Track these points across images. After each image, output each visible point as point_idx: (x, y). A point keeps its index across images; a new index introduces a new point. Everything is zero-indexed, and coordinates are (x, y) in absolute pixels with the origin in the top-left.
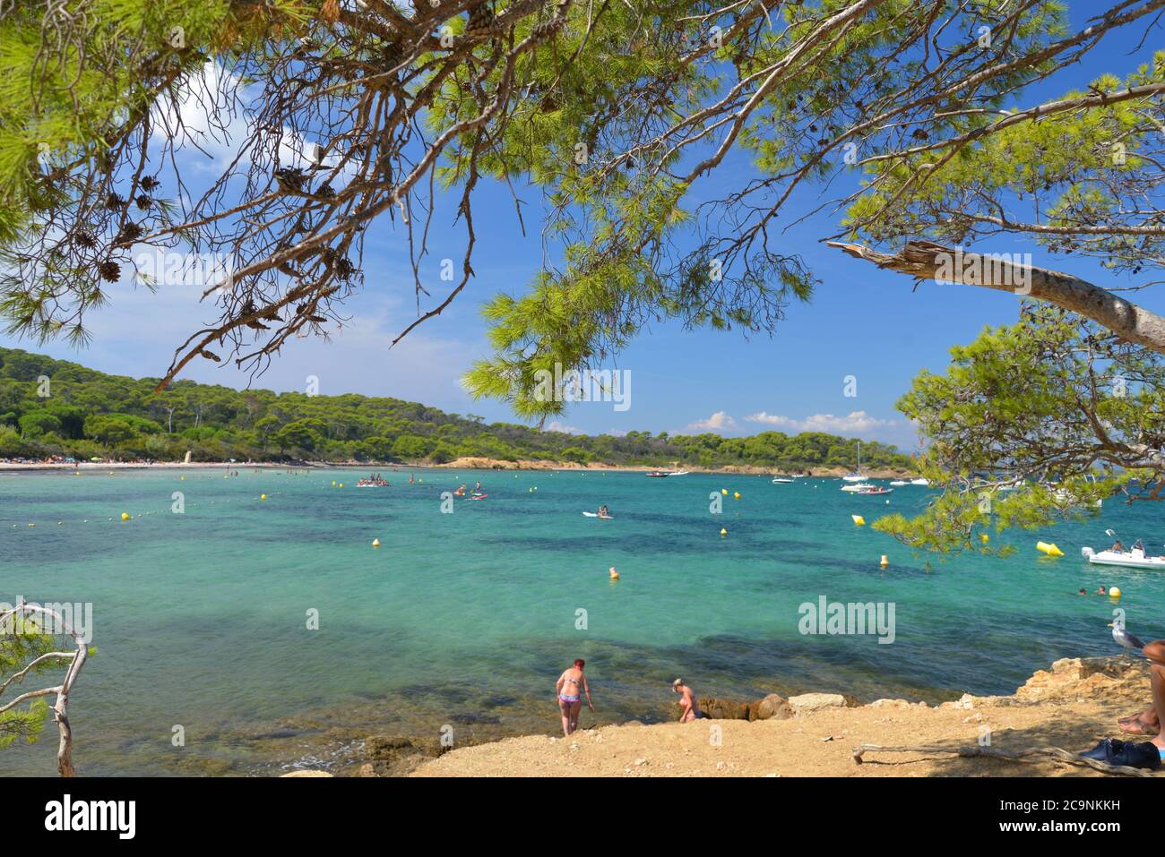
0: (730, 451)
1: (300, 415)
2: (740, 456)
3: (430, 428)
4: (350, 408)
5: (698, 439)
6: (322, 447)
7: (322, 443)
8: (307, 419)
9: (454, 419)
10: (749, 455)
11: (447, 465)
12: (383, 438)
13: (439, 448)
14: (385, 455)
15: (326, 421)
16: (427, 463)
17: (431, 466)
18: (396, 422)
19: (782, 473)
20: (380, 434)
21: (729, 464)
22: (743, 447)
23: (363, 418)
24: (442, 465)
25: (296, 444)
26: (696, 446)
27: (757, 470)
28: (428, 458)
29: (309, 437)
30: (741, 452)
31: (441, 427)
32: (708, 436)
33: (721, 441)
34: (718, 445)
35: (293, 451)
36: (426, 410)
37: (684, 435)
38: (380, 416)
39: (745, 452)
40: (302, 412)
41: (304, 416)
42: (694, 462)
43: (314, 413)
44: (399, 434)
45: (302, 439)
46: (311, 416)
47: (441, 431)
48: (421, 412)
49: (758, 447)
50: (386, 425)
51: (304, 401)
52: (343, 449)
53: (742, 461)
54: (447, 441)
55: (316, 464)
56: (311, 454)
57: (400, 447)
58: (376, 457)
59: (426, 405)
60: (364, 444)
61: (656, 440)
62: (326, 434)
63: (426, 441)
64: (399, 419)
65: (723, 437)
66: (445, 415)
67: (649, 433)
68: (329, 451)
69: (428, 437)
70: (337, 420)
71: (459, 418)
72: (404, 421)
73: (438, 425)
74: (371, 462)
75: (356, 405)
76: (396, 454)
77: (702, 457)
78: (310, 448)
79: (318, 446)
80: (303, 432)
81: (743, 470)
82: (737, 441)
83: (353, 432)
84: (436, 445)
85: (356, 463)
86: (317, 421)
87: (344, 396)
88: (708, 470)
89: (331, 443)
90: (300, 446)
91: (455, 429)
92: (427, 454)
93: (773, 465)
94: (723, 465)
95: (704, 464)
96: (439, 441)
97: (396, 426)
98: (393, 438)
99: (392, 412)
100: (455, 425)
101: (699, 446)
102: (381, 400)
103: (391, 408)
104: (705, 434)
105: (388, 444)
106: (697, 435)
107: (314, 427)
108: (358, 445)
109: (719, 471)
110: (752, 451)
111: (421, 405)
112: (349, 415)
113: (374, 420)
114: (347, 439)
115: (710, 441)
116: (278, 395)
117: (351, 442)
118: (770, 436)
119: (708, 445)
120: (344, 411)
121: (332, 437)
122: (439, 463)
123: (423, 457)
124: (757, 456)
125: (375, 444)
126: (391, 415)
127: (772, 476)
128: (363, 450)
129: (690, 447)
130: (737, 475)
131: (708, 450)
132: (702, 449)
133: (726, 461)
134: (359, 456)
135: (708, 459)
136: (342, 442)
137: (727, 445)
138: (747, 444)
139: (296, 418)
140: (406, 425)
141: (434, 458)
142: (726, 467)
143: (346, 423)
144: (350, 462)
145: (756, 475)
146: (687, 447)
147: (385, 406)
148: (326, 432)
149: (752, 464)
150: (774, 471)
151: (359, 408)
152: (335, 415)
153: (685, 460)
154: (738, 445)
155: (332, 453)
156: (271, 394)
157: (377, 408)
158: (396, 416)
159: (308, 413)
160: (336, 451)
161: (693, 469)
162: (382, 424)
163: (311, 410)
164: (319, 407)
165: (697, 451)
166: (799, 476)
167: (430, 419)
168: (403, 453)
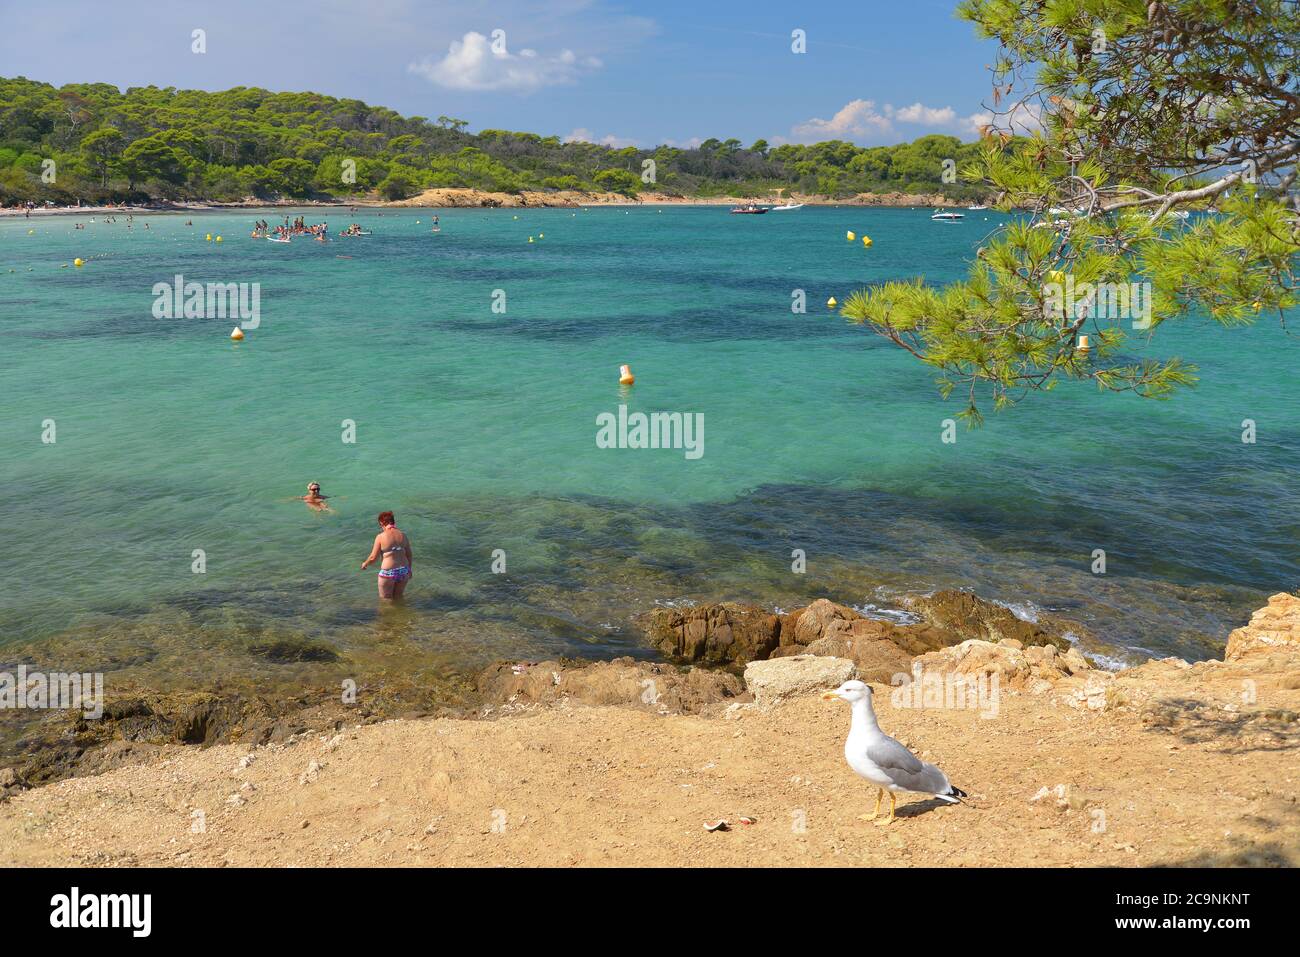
0: (868, 169)
1: (158, 125)
2: (884, 176)
3: (376, 142)
4: (245, 112)
5: (817, 149)
6: (198, 177)
7: (200, 170)
8: (171, 131)
9: (416, 126)
10: (899, 175)
11: (406, 202)
12: (299, 161)
13: (392, 175)
14: (306, 189)
15: (202, 134)
16: (375, 201)
17: (382, 204)
18: (319, 134)
19: (950, 203)
20: (293, 154)
21: (865, 192)
22: (889, 162)
23: (265, 128)
24: (398, 203)
25: (153, 174)
26: (813, 163)
27: (911, 199)
28: (375, 192)
29: (174, 161)
30: (886, 171)
31: (394, 141)
32: (834, 145)
33: (853, 153)
34: (848, 159)
35: (150, 185)
36: (369, 111)
37: (793, 143)
38: (292, 125)
39: (892, 170)
40: (161, 119)
41: (166, 126)
42: (810, 188)
43: (182, 121)
44: (326, 152)
45: (162, 165)
46: (176, 126)
47: (396, 147)
48: (361, 115)
49: (913, 162)
50: (303, 139)
51: (167, 102)
52: (235, 180)
53: (886, 184)
54: (406, 162)
55: (190, 205)
56: (182, 191)
57: (328, 174)
58: (289, 191)
59: (370, 104)
60: (269, 171)
61: (747, 154)
62: (205, 157)
63: (371, 162)
64: (325, 127)
65: (858, 146)
66: (401, 121)
67: (736, 142)
68: (212, 184)
69: (374, 157)
70: (220, 132)
71: (425, 124)
72: (334, 130)
73: (392, 137)
74: (283, 201)
75: (254, 106)
76: (322, 186)
77: (821, 180)
78: (178, 179)
79: (191, 176)
80: (163, 153)
81: (888, 199)
82: (879, 152)
83: (250, 152)
84: (388, 170)
85: (257, 202)
86: (187, 135)
87: (233, 91)
88: (831, 202)
89: (214, 170)
90: (161, 177)
91: (418, 142)
92: (374, 184)
93: (937, 190)
94: (855, 192)
95: (826, 192)
96: (392, 163)
97: (321, 139)
98: (316, 160)
99: (314, 116)
100: (419, 135)
101: (819, 162)
102: (294, 98)
103: (312, 109)
104: (827, 141)
105: (307, 171)
106: (813, 143)
107: (181, 143)
108: (258, 172)
109: (849, 202)
110: (903, 169)
111: (361, 105)
112: (241, 123)
113: (284, 131)
114: (240, 164)
115: (836, 154)
116: (123, 92)
117: (247, 168)
118: (933, 143)
119: (833, 161)
120: (233, 117)
121: (215, 161)
122: (392, 200)
123: (367, 189)
124: (910, 177)
125: (287, 170)
126: (312, 122)
127: (931, 208)
128: (268, 181)
129: (803, 163)
130: (877, 207)
131: (833, 168)
132: (822, 168)
133: (861, 185)
134: (264, 191)
135: (832, 182)
136: (232, 169)
137: (862, 159)
138: (894, 157)
139: (151, 129)
140: (337, 138)
141: (385, 192)
142: (860, 195)
143: (236, 137)
144: (247, 201)
145: (908, 207)
146: (799, 164)
147: (302, 107)
148: (206, 153)
149: (903, 189)
150: (939, 200)
151: (258, 111)
152: (217, 124)
153: (793, 186)
154: (880, 158)
155: (217, 187)
156: (110, 90)
157: (288, 111)
158: (320, 124)
159: (171, 122)
160: (222, 183)
161: (816, 199)
162: (297, 137)
163: (176, 115)
164: (192, 111)
165: (813, 171)
166: (977, 208)
167: (376, 126)
168: (334, 183)
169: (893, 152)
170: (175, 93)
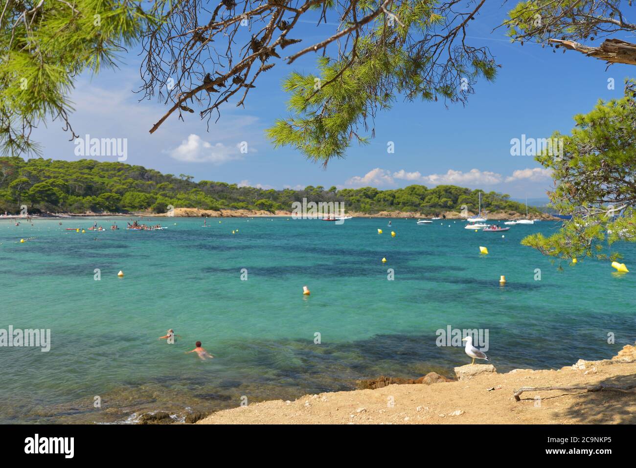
0: (384, 200)
1: (45, 177)
2: (392, 204)
3: (150, 186)
4: (87, 171)
5: (360, 191)
6: (64, 202)
7: (65, 198)
8: (52, 180)
9: (169, 178)
10: (399, 203)
11: (165, 214)
12: (114, 194)
13: (158, 201)
14: (116, 208)
15: (67, 181)
16: (150, 214)
17: (153, 215)
18: (123, 182)
19: (423, 216)
20: (111, 191)
21: (383, 211)
22: (394, 197)
23: (96, 179)
24: (161, 215)
25: (43, 200)
26: (358, 197)
27: (405, 214)
28: (150, 209)
29: (54, 194)
30: (392, 200)
31: (159, 185)
32: (368, 189)
33: (377, 193)
34: (375, 196)
35: (41, 206)
36: (146, 171)
37: (349, 188)
38: (110, 177)
39: (396, 201)
40: (47, 174)
41: (49, 177)
42: (357, 209)
43: (57, 175)
44: (126, 190)
45: (48, 196)
46: (54, 177)
47: (160, 188)
48: (142, 173)
49: (405, 197)
50: (115, 184)
51: (48, 166)
52: (82, 204)
53: (393, 207)
54: (165, 195)
55: (60, 215)
56: (57, 208)
57: (127, 201)
58: (108, 209)
59: (147, 168)
60: (99, 199)
61: (327, 193)
62: (68, 192)
63: (148, 195)
64: (125, 179)
65: (379, 190)
66: (162, 176)
67: (321, 187)
68: (71, 205)
69: (150, 193)
70: (76, 180)
71: (173, 177)
72: (130, 180)
73: (157, 183)
74: (105, 213)
75: (91, 168)
76: (124, 206)
77: (363, 205)
78: (55, 202)
79: (61, 201)
80: (49, 190)
81: (394, 214)
82: (390, 193)
83: (90, 190)
84: (156, 199)
85: (92, 214)
86: (60, 181)
87: (81, 161)
88: (367, 215)
89: (72, 198)
90: (47, 201)
91: (171, 186)
92: (149, 206)
93: (417, 210)
94: (378, 211)
95: (365, 211)
96: (158, 196)
97: (123, 184)
98: (122, 194)
99: (120, 173)
100: (171, 183)
101: (361, 197)
102: (110, 164)
103: (119, 170)
104: (365, 187)
105: (118, 199)
106: (358, 188)
107: (58, 186)
108: (94, 199)
109: (376, 215)
110: (401, 200)
111: (143, 168)
112: (85, 176)
113: (106, 180)
114: (85, 195)
115: (369, 193)
116: (26, 161)
117: (88, 197)
118: (414, 188)
119: (367, 196)
120: (81, 173)
121: (72, 194)
122: (158, 213)
123: (146, 208)
124: (404, 204)
125: (107, 199)
126: (119, 176)
127: (417, 219)
128: (98, 204)
129: (354, 197)
130: (389, 218)
131: (368, 200)
132: (362, 200)
133: (381, 208)
134: (96, 209)
135: (368, 206)
136: (81, 198)
137: (382, 196)
138: (397, 195)
139: (43, 179)
140: (132, 183)
141: (154, 209)
142: (381, 213)
143: (83, 182)
144: (88, 213)
145: (404, 218)
146: (351, 198)
147: (114, 169)
148: (68, 190)
149: (401, 210)
150: (418, 215)
151: (93, 170)
152: (74, 176)
153: (349, 208)
154: (389, 195)
155: (73, 207)
156: (20, 160)
157: (107, 170)
158: (123, 177)
159: (52, 175)
160: (76, 205)
161: (356, 215)
162: (112, 183)
163: (54, 172)
164: (61, 170)
165: (358, 201)
166: (437, 218)
167: (150, 178)
168: (130, 205)
169: (395, 193)
170: (52, 161)
